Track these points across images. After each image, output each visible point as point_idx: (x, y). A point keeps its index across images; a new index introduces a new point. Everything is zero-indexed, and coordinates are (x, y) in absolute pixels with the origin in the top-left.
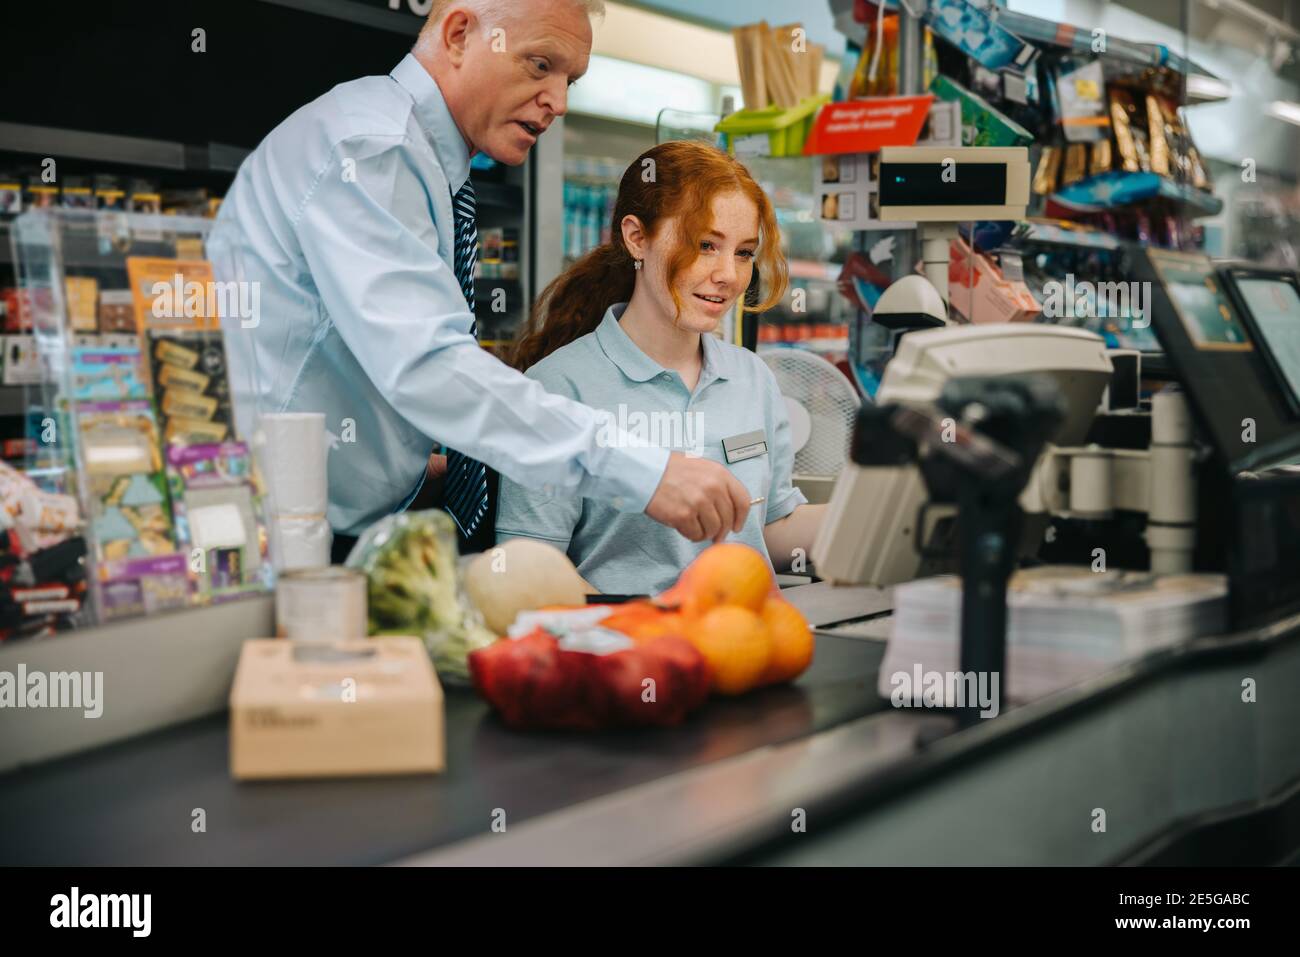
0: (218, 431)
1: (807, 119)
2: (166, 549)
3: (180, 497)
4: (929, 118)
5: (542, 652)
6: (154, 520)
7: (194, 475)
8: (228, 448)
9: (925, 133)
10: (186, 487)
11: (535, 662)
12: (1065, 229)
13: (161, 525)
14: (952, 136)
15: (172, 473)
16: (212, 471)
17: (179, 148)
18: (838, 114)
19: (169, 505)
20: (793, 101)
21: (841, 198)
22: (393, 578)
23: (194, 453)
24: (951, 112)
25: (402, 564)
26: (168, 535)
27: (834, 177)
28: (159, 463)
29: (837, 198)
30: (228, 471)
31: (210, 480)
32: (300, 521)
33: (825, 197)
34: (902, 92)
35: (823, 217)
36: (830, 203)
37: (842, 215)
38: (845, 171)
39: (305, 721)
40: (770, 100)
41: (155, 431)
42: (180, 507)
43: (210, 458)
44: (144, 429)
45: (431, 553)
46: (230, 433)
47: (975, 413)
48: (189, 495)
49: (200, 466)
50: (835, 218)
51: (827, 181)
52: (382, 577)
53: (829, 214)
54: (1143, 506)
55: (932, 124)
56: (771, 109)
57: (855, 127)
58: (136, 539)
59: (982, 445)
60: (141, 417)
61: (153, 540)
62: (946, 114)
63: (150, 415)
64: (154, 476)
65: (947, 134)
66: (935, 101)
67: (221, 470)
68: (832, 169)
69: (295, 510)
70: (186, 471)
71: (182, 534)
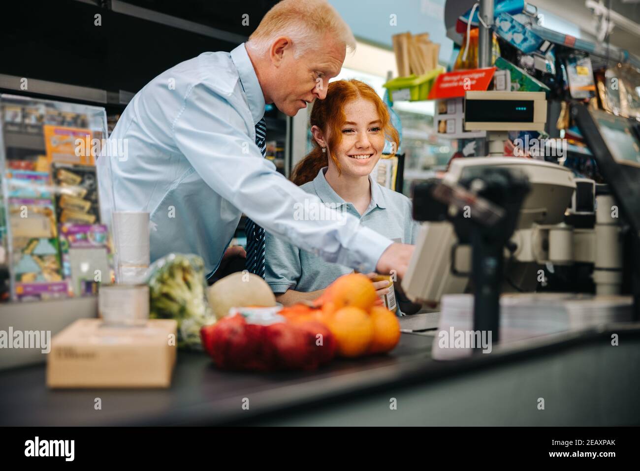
0: (91, 219)
1: (431, 82)
2: (57, 279)
3: (66, 252)
4: (493, 79)
5: (237, 326)
6: (50, 264)
7: (75, 241)
8: (96, 228)
9: (491, 87)
10: (70, 246)
11: (232, 331)
12: (572, 144)
13: (54, 266)
14: (506, 88)
15: (62, 239)
16: (86, 239)
17: (104, 93)
18: (446, 78)
19: (60, 256)
20: (423, 72)
21: (448, 122)
22: (166, 289)
23: (75, 229)
24: (505, 75)
25: (170, 282)
26: (59, 271)
27: (445, 111)
28: (55, 233)
29: (446, 122)
30: (95, 239)
31: (84, 244)
32: (133, 268)
33: (440, 122)
34: (480, 66)
35: (439, 132)
36: (442, 125)
37: (448, 131)
38: (450, 108)
39: (89, 355)
40: (411, 72)
41: (54, 217)
42: (66, 257)
43: (85, 233)
44: (48, 214)
45: (189, 278)
46: (98, 220)
47: (478, 185)
48: (72, 252)
49: (79, 236)
50: (445, 132)
51: (441, 113)
52: (157, 287)
53: (442, 130)
54: (592, 259)
55: (495, 82)
56: (412, 76)
57: (455, 84)
58: (40, 273)
59: (482, 205)
60: (46, 208)
61: (50, 274)
62: (502, 76)
63: (52, 208)
64: (52, 240)
65: (503, 87)
66: (497, 70)
67: (90, 239)
68: (443, 107)
69: (131, 262)
70: (70, 238)
71: (66, 272)
